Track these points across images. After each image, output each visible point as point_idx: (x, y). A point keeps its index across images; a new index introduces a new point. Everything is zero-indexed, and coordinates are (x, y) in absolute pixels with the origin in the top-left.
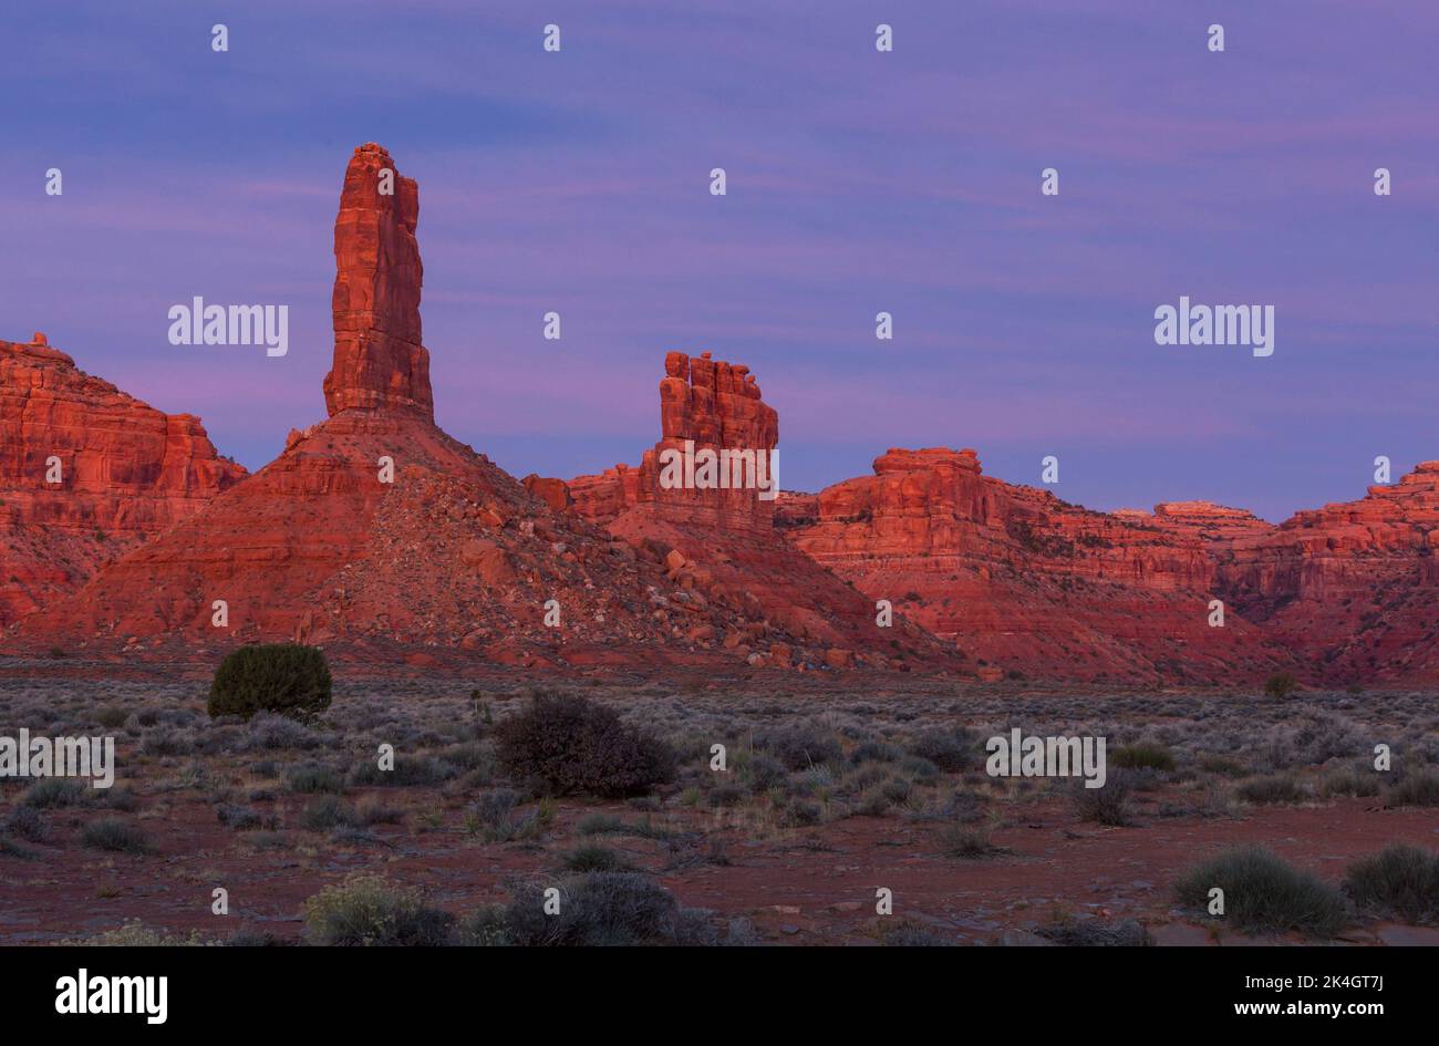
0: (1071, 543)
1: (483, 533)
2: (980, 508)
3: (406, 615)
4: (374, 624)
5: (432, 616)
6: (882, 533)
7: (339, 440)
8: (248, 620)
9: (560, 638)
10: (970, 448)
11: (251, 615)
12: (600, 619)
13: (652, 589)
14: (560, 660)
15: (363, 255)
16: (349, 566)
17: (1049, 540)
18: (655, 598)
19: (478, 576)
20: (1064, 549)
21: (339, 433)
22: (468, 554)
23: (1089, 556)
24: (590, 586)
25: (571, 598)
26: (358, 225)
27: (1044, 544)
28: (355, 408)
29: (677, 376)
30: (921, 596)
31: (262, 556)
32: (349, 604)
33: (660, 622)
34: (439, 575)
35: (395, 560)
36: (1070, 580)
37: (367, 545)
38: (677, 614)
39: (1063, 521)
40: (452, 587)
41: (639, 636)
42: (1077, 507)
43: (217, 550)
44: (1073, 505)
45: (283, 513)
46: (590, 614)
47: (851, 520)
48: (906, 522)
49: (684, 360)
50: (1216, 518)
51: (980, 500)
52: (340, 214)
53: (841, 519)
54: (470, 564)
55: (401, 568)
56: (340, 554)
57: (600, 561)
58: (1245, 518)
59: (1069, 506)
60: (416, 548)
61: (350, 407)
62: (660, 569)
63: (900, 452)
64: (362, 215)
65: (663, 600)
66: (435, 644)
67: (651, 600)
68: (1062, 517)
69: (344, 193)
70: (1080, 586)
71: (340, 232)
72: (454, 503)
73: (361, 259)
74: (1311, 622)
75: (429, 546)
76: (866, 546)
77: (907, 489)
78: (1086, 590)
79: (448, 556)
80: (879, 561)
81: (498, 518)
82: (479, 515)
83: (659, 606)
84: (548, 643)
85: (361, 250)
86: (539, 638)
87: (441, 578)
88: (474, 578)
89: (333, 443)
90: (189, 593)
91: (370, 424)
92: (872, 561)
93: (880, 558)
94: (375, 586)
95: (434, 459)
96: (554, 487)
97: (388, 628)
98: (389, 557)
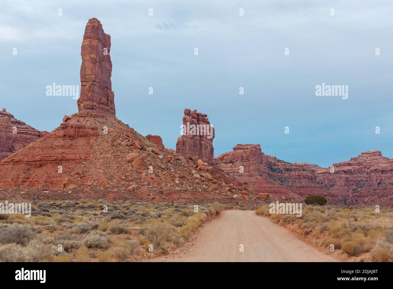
0: (282, 170)
1: (133, 151)
2: (261, 160)
3: (105, 180)
4: (93, 183)
5: (115, 180)
6: (236, 166)
7: (82, 119)
8: (46, 182)
9: (163, 189)
10: (259, 144)
11: (47, 180)
12: (177, 182)
13: (194, 172)
14: (164, 197)
15: (91, 55)
16: (84, 163)
17: (277, 169)
18: (195, 175)
19: (132, 166)
20: (281, 172)
21: (82, 117)
22: (128, 158)
23: (287, 173)
24: (173, 170)
25: (166, 174)
26: (90, 45)
27: (276, 170)
28: (88, 108)
29: (188, 115)
30: (247, 183)
31: (53, 159)
32: (84, 176)
33: (198, 183)
34: (118, 166)
35: (101, 160)
36: (282, 180)
37: (91, 155)
38: (203, 181)
39: (280, 164)
40: (122, 170)
41: (192, 188)
42: (282, 161)
43: (36, 158)
44: (282, 160)
45: (60, 144)
46: (173, 180)
47: (228, 163)
48: (243, 164)
49: (189, 111)
50: (309, 166)
51: (261, 158)
52: (83, 41)
53: (225, 163)
54: (129, 162)
55: (103, 163)
56: (81, 159)
57: (175, 162)
58: (316, 166)
59: (281, 161)
60: (109, 156)
61: (86, 108)
62: (195, 166)
63: (240, 145)
64: (90, 42)
65: (198, 176)
66: (116, 191)
67: (194, 176)
68: (279, 164)
69: (85, 34)
70: (285, 181)
71: (83, 47)
72: (122, 141)
73: (91, 57)
74: (340, 191)
75: (114, 155)
76: (232, 170)
77: (243, 154)
78: (286, 182)
79: (121, 159)
80: (236, 174)
81: (139, 146)
82: (132, 145)
83: (197, 178)
84: (159, 190)
85: (90, 54)
86: (155, 189)
87: (118, 167)
88: (130, 167)
89: (79, 120)
90: (25, 173)
91: (93, 114)
92: (234, 174)
93: (236, 173)
94: (93, 169)
95: (115, 127)
96: (157, 139)
97: (98, 185)
98: (99, 159)
